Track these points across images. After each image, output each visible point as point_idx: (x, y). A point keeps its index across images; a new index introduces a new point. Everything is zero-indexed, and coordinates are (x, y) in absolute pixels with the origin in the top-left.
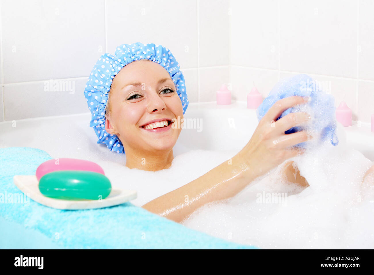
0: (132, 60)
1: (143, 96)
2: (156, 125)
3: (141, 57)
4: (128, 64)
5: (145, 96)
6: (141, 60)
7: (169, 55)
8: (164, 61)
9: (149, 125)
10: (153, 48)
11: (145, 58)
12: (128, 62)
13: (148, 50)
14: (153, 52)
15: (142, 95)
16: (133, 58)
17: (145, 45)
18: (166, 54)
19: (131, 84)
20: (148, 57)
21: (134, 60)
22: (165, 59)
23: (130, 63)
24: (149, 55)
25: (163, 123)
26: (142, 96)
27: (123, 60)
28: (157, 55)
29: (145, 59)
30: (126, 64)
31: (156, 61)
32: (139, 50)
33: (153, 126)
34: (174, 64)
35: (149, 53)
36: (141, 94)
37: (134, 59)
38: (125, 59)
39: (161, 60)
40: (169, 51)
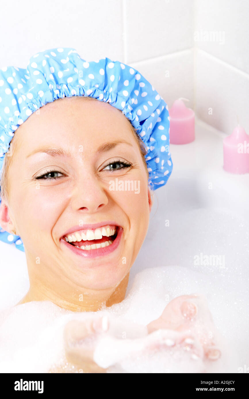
0: (55, 97)
1: (67, 174)
2: (86, 234)
3: (74, 92)
4: (46, 104)
5: (70, 176)
6: (73, 98)
7: (136, 81)
8: (123, 97)
9: (74, 233)
10: (102, 72)
11: (82, 93)
12: (47, 101)
13: (91, 76)
14: (101, 80)
15: (65, 173)
16: (57, 92)
17: (86, 65)
18: (130, 81)
19: (45, 151)
20: (89, 92)
21: (58, 98)
22: (126, 93)
23: (51, 103)
24: (91, 87)
25: (101, 231)
26: (64, 175)
27: (36, 96)
28: (109, 84)
29: (82, 96)
30: (43, 104)
31: (105, 100)
32: (72, 75)
33: (81, 235)
34: (148, 95)
35: (91, 83)
36: (62, 171)
37: (59, 96)
38: (41, 94)
39: (117, 95)
40: (136, 73)
